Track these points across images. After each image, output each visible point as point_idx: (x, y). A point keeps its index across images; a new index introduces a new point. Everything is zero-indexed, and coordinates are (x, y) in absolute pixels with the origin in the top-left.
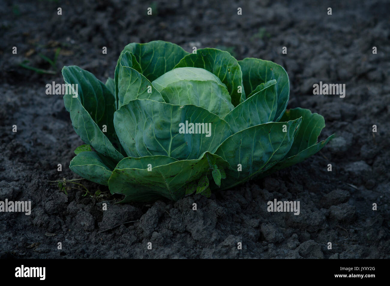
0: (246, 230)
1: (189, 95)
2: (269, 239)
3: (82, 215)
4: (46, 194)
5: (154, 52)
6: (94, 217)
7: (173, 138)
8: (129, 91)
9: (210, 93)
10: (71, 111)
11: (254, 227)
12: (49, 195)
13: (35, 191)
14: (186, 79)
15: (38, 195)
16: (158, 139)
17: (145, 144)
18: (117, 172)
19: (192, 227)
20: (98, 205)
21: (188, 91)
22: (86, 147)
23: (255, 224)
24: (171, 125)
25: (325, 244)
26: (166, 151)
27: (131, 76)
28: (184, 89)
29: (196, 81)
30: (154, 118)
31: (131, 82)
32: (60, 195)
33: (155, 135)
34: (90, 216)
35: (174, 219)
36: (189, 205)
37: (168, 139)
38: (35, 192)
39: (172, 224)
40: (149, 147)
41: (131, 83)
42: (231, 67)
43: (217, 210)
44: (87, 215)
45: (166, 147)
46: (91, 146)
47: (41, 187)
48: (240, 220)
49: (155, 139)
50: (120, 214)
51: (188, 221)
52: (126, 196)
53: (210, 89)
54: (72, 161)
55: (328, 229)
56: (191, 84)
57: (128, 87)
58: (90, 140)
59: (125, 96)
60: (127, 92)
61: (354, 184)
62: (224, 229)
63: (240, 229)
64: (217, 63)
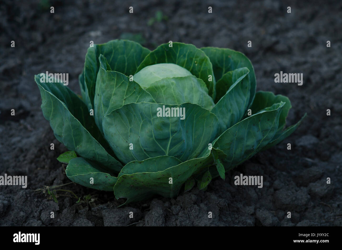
0: (244, 218)
1: (174, 93)
2: (267, 224)
3: (80, 222)
4: (35, 205)
5: (113, 51)
6: (93, 223)
7: (172, 137)
8: (115, 94)
9: (192, 88)
10: (52, 119)
11: (250, 214)
12: (38, 205)
13: (24, 202)
14: (168, 77)
15: (27, 207)
16: (157, 139)
17: (142, 146)
18: (123, 177)
19: (199, 223)
20: (94, 210)
21: (172, 89)
22: (71, 153)
23: (251, 211)
24: (170, 125)
25: (313, 221)
26: (165, 151)
27: (116, 79)
28: (168, 86)
29: (178, 78)
30: (153, 120)
31: (116, 85)
32: (50, 204)
33: (155, 136)
34: (88, 222)
35: (182, 217)
36: (192, 201)
37: (167, 139)
38: (24, 204)
39: (180, 221)
40: (146, 149)
41: (116, 87)
42: (198, 59)
43: (219, 202)
44: (85, 221)
45: (165, 147)
46: (76, 152)
47: (29, 198)
48: (235, 209)
49: (154, 140)
50: (123, 218)
51: (195, 217)
52: (128, 199)
53: (192, 84)
54: (67, 170)
55: (314, 207)
56: (174, 81)
57: (113, 91)
58: (76, 147)
59: (111, 100)
60: (112, 95)
61: (309, 157)
62: (226, 220)
63: (238, 218)
64: (182, 56)
